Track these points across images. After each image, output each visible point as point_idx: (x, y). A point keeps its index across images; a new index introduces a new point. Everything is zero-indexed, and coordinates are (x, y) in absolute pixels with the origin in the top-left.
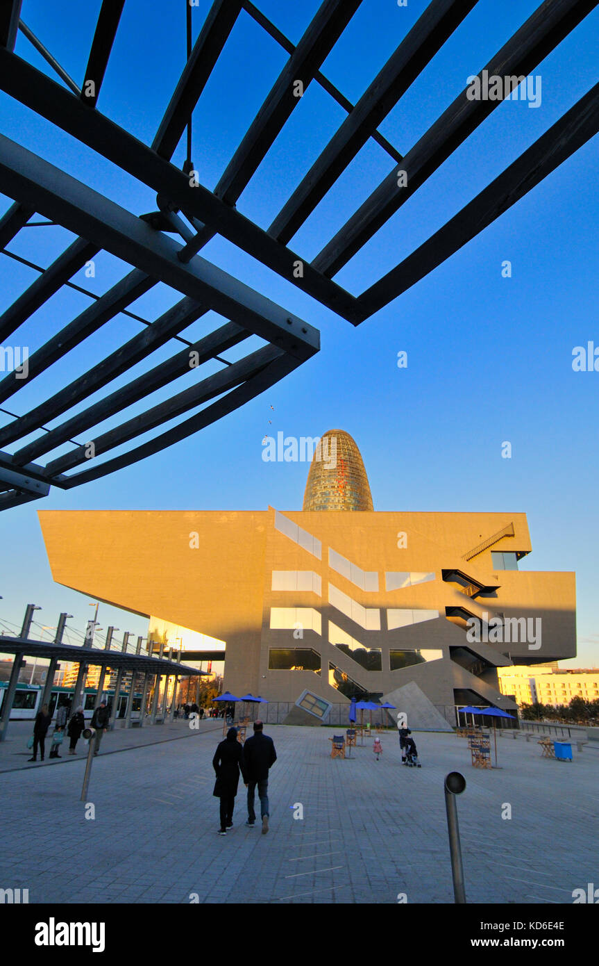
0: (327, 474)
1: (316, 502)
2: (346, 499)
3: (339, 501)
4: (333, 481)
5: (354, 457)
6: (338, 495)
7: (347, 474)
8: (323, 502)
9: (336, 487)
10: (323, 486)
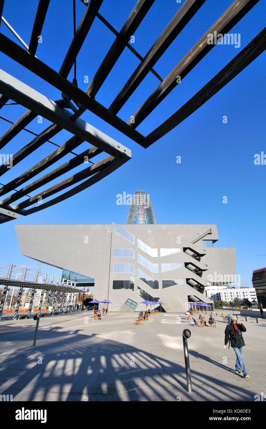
1: (132, 220)
2: (145, 219)
3: (142, 220)
6: (141, 217)
8: (135, 220)
9: (140, 214)
10: (135, 214)
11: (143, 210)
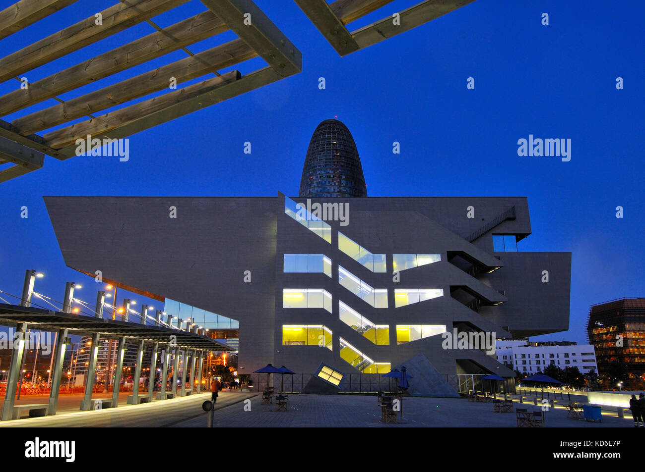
0: (322, 164)
1: (313, 191)
2: (342, 188)
3: (334, 190)
4: (328, 170)
5: (349, 147)
6: (333, 184)
7: (342, 164)
8: (319, 191)
9: (332, 176)
10: (319, 176)
11: (338, 167)
